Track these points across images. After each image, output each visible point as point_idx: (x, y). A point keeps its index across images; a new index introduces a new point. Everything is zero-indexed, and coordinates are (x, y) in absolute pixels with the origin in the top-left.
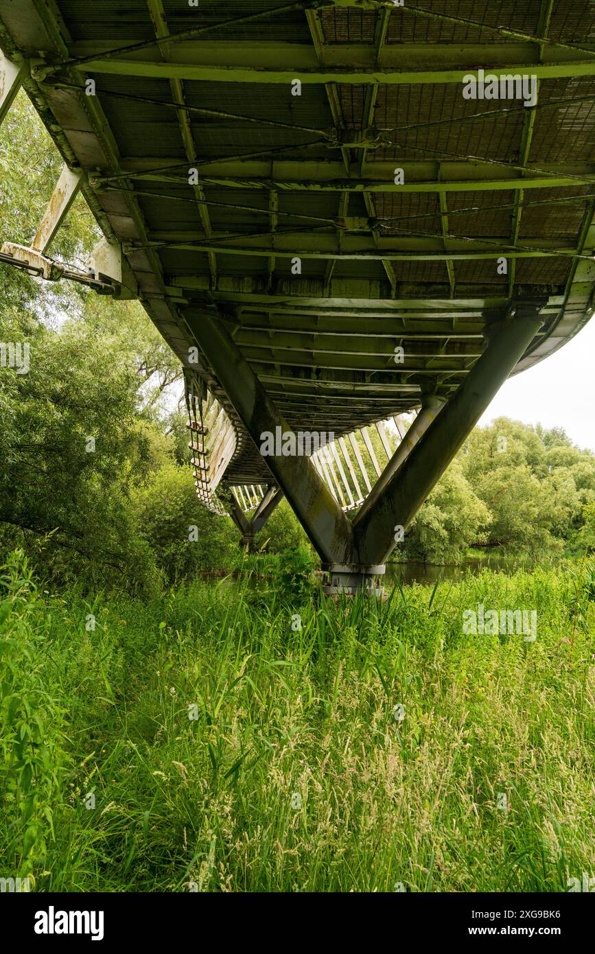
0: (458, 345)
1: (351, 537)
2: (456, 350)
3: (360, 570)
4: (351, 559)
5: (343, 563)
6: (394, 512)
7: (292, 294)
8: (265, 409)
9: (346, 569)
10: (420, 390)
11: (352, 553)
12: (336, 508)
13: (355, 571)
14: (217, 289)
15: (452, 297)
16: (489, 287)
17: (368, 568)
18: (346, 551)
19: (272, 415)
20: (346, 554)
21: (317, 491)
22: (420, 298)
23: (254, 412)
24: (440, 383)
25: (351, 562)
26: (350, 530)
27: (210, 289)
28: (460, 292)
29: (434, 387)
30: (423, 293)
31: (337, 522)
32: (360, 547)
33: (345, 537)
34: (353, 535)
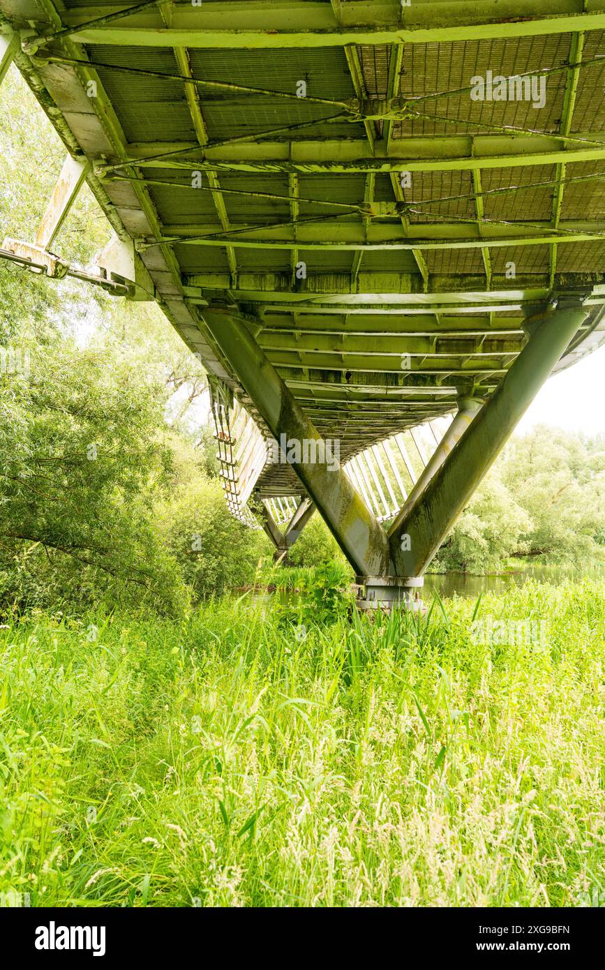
0: (495, 342)
1: (387, 548)
2: (494, 348)
3: (397, 583)
4: (387, 570)
5: (379, 576)
6: (432, 521)
7: (317, 290)
8: (292, 414)
9: (382, 582)
10: (455, 392)
11: (388, 565)
12: (369, 518)
13: (392, 584)
14: (238, 288)
15: (488, 289)
16: (528, 277)
17: (404, 581)
18: (382, 563)
19: (299, 420)
20: (381, 567)
21: (349, 500)
22: (454, 291)
23: (280, 417)
24: (477, 384)
25: (387, 574)
26: (385, 541)
27: (231, 288)
28: (498, 283)
29: (471, 388)
30: (458, 286)
31: (371, 532)
32: (397, 559)
33: (380, 549)
34: (388, 546)
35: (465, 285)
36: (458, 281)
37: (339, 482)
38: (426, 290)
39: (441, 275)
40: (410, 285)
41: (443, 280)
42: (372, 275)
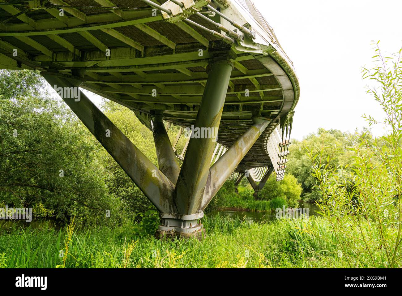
1: (171, 199)
3: (178, 218)
4: (174, 210)
5: (170, 213)
6: (186, 185)
7: (91, 60)
9: (171, 216)
10: (251, 114)
11: (173, 208)
13: (176, 218)
14: (56, 61)
15: (174, 53)
16: (195, 44)
17: (181, 216)
18: (170, 206)
20: (170, 208)
21: (144, 172)
23: (95, 128)
25: (174, 212)
26: (170, 194)
27: (53, 61)
28: (179, 49)
29: (258, 112)
30: (159, 52)
31: (160, 189)
32: (177, 204)
33: (167, 199)
34: (172, 197)
35: (162, 52)
36: (159, 49)
37: (136, 163)
38: (143, 56)
39: (150, 47)
40: (135, 53)
41: (152, 49)
42: (117, 49)
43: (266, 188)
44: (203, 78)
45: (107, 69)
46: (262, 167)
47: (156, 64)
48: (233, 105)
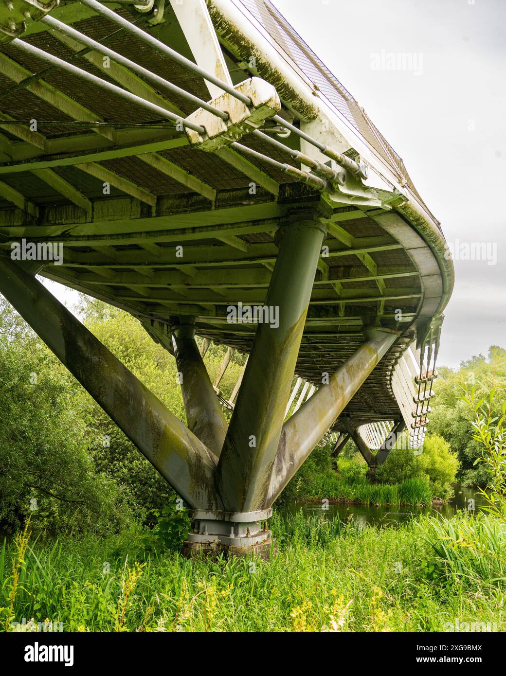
0: (342, 269)
1: (211, 482)
2: (340, 274)
3: (224, 518)
4: (216, 504)
5: (209, 509)
6: (238, 456)
7: (57, 222)
8: (78, 349)
9: (211, 516)
10: (360, 323)
11: (216, 499)
12: (186, 451)
13: (221, 519)
15: (213, 208)
17: (230, 515)
18: (209, 497)
19: (88, 354)
20: (209, 501)
21: (159, 434)
23: (67, 352)
25: (217, 508)
26: (208, 474)
29: (375, 317)
30: (184, 207)
31: (190, 465)
32: (221, 493)
33: (203, 482)
34: (213, 480)
35: (191, 205)
36: (184, 201)
37: (144, 416)
38: (154, 214)
39: (168, 197)
40: (139, 209)
41: (171, 202)
42: (106, 202)
43: (392, 461)
44: (269, 254)
45: (88, 240)
46: (383, 422)
47: (178, 230)
48: (327, 306)
